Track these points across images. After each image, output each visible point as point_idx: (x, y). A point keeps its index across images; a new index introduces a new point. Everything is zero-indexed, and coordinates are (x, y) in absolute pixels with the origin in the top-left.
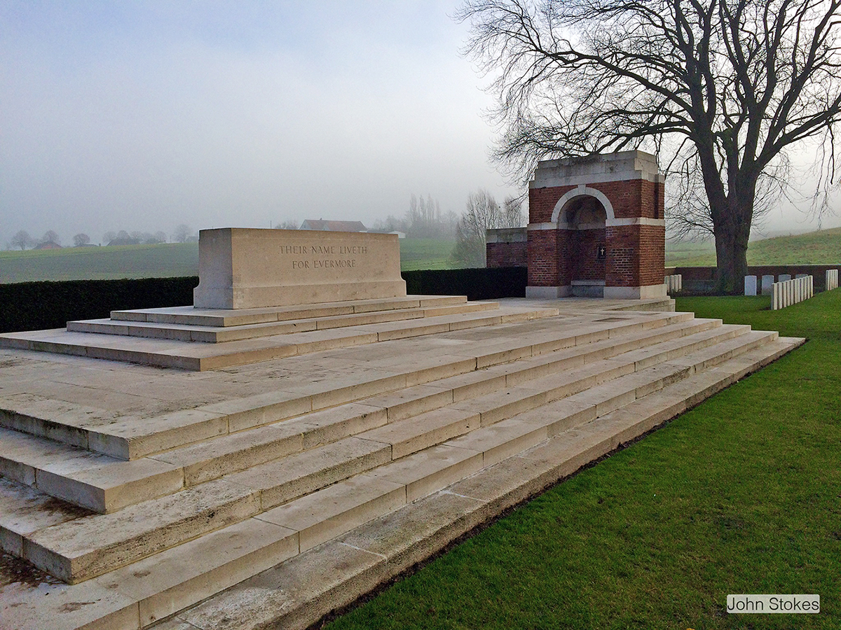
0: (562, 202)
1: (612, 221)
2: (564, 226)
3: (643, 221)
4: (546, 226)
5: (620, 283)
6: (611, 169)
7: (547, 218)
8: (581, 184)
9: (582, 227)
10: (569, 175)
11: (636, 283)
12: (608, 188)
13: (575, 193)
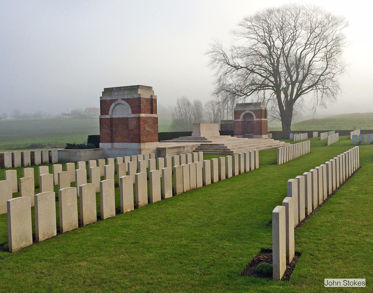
0: (243, 114)
1: (255, 119)
2: (243, 120)
3: (263, 119)
4: (239, 120)
5: (257, 134)
6: (255, 107)
7: (239, 118)
8: (248, 110)
9: (247, 120)
10: (244, 107)
11: (261, 134)
12: (254, 111)
13: (246, 112)
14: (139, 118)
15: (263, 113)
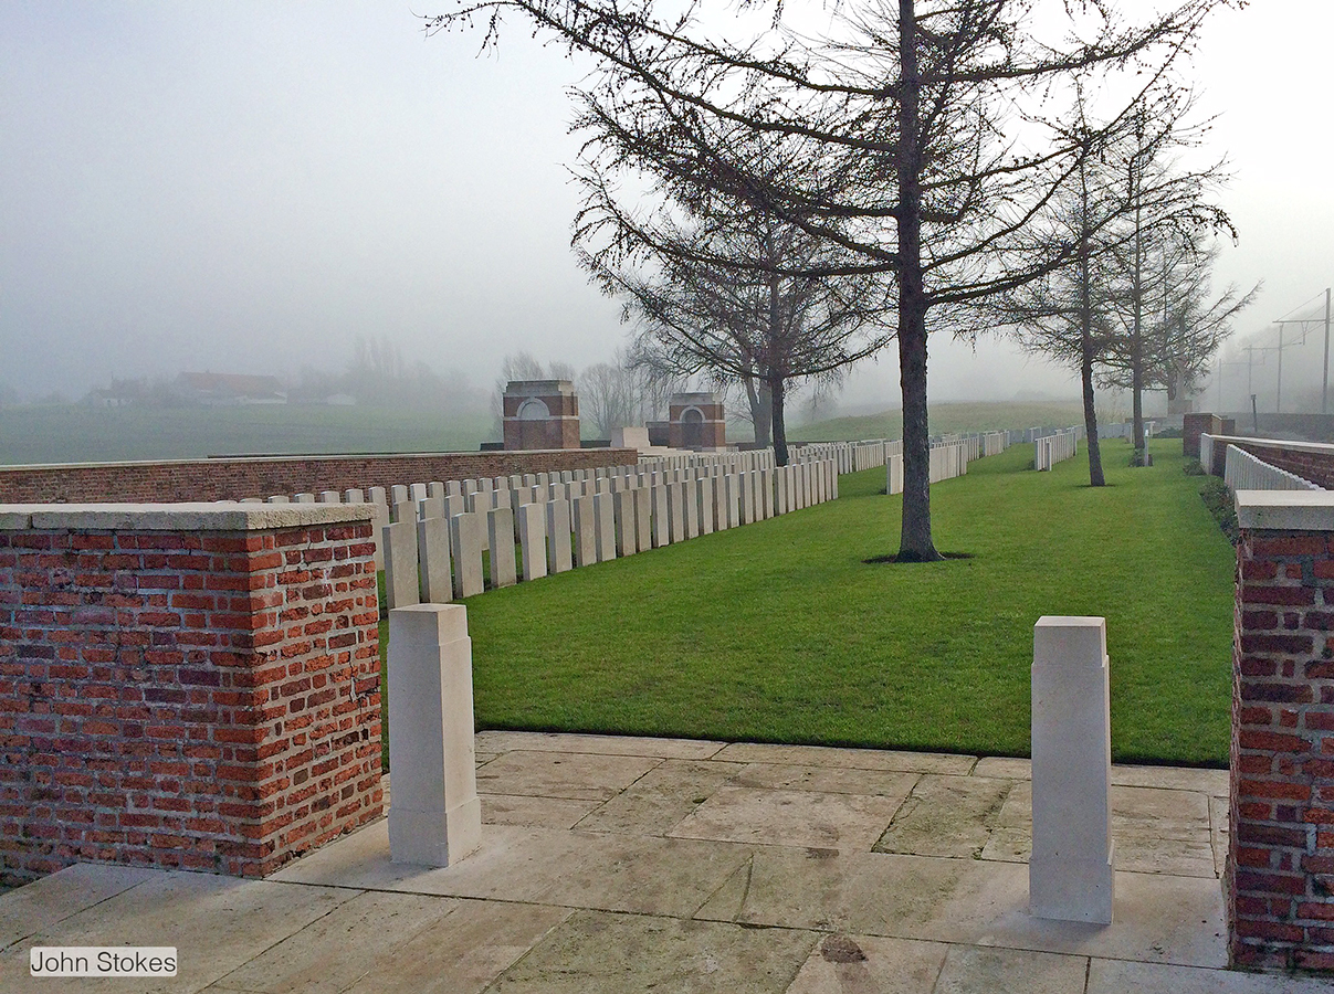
0: (683, 412)
1: (704, 421)
2: (683, 422)
3: (717, 421)
4: (677, 422)
5: (709, 446)
6: (704, 400)
7: (678, 419)
8: (692, 405)
9: (691, 423)
10: (684, 402)
11: (714, 446)
12: (703, 407)
13: (689, 409)
14: (561, 421)
15: (718, 411)
